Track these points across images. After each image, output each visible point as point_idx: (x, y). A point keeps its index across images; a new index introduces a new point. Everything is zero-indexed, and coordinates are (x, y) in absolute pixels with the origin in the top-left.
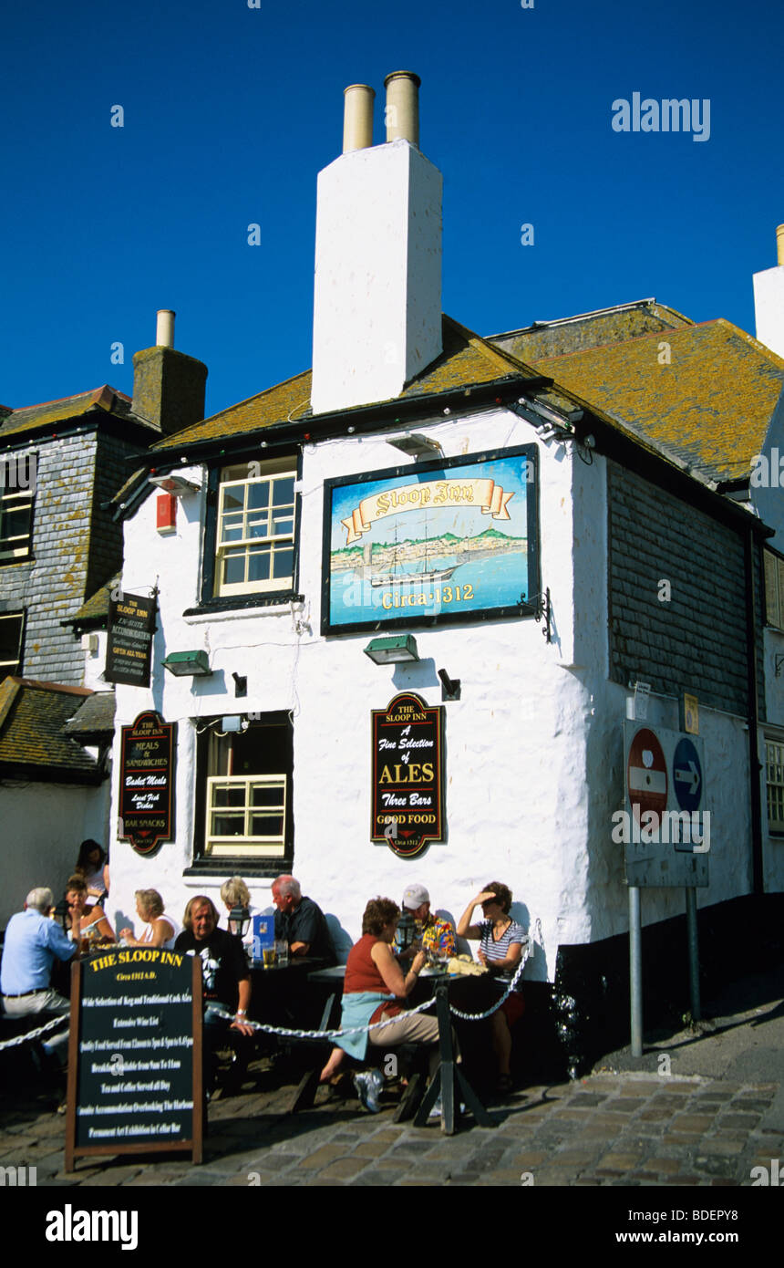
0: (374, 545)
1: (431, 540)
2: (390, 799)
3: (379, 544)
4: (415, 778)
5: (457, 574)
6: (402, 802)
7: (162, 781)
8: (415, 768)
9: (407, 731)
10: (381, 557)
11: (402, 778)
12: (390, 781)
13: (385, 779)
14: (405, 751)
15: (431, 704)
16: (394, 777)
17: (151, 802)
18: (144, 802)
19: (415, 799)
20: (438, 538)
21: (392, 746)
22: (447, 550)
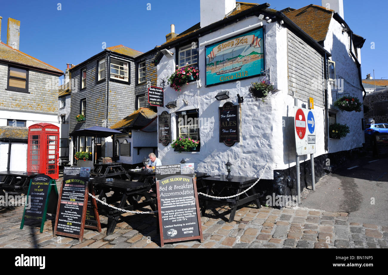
1: (234, 58)
2: (224, 131)
3: (218, 61)
4: (231, 125)
5: (242, 68)
6: (228, 131)
7: (168, 128)
8: (231, 122)
9: (228, 112)
10: (219, 65)
11: (227, 125)
13: (223, 126)
14: (228, 118)
15: (235, 104)
16: (225, 125)
17: (166, 133)
19: (231, 131)
20: (236, 57)
21: (225, 117)
22: (239, 61)
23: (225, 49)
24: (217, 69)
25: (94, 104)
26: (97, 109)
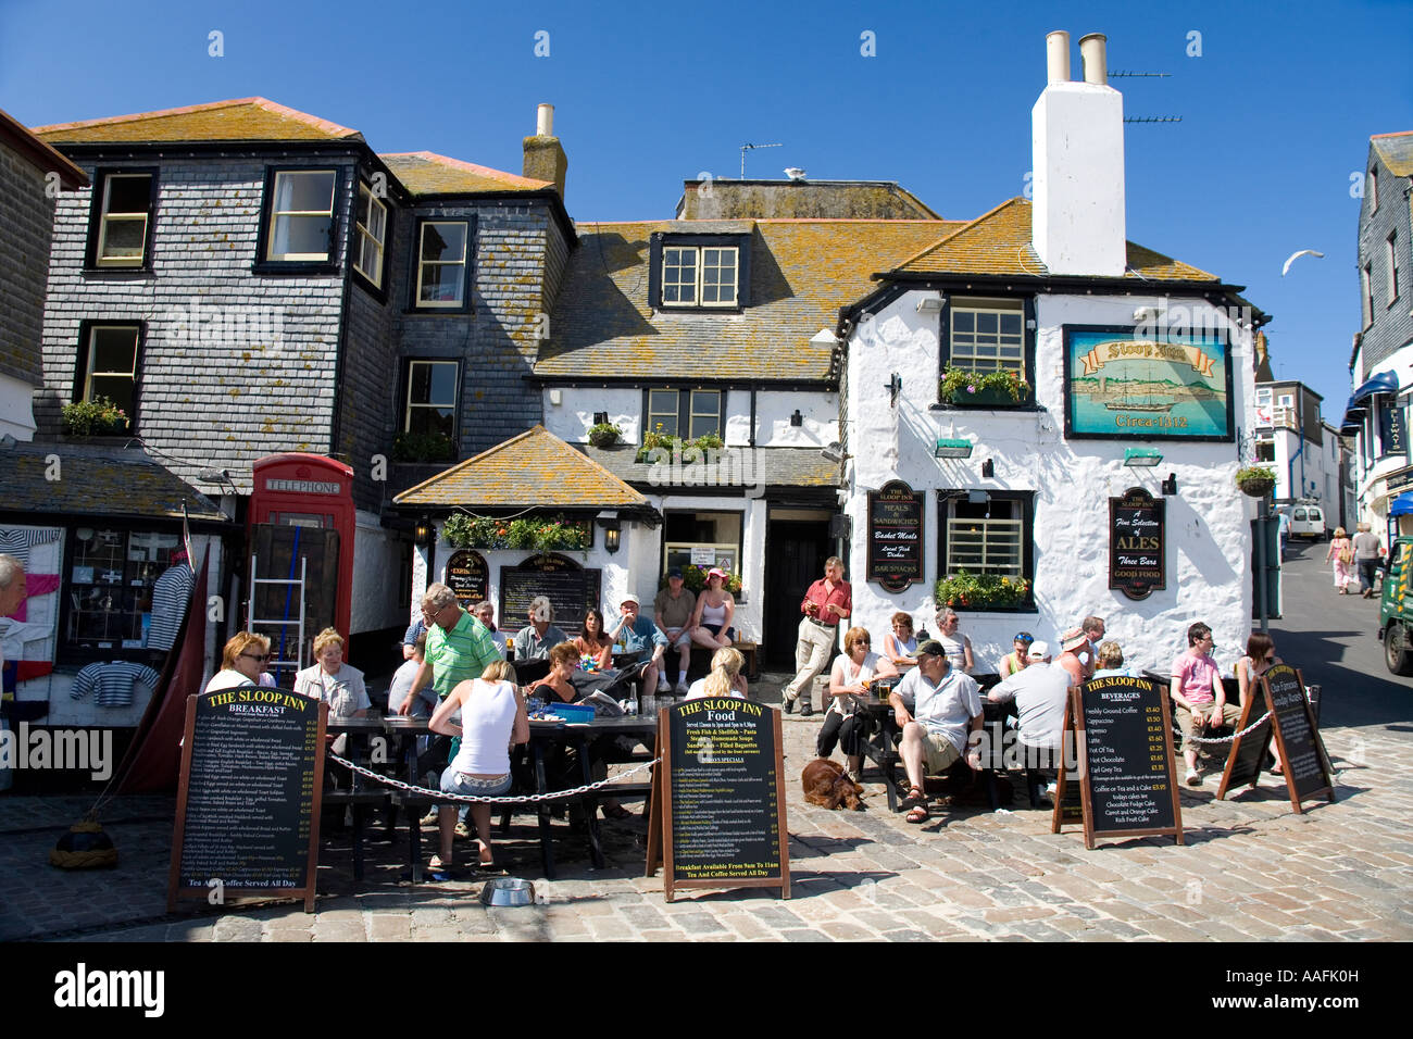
0: (1107, 379)
2: (1125, 561)
3: (1111, 379)
4: (1144, 546)
5: (1174, 408)
6: (1135, 562)
7: (913, 537)
8: (1145, 540)
9: (1138, 514)
10: (1113, 389)
11: (1134, 546)
12: (1125, 547)
13: (1122, 546)
14: (1137, 528)
15: (1154, 497)
16: (1128, 546)
17: (902, 552)
18: (896, 553)
19: (1144, 561)
20: (1159, 382)
21: (1127, 523)
22: (1166, 392)
23: (1128, 356)
24: (1107, 396)
25: (224, 362)
26: (253, 390)
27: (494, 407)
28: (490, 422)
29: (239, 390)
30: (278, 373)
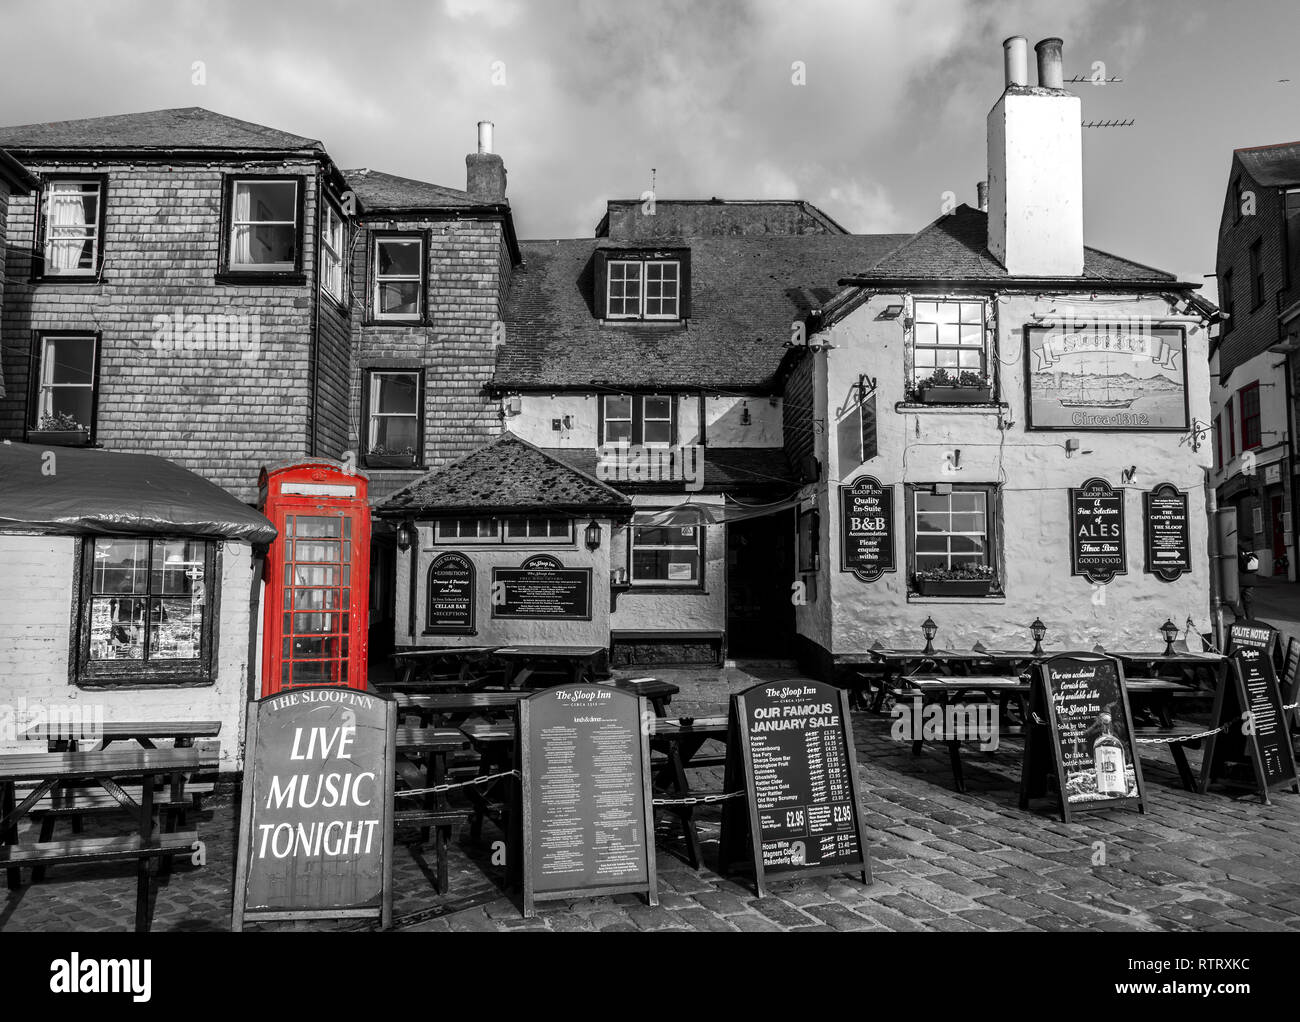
0: (1063, 373)
1: (1112, 376)
2: (1089, 548)
3: (1067, 374)
4: (1106, 533)
5: (1133, 404)
6: (1097, 549)
8: (1105, 527)
9: (1098, 503)
10: (1069, 384)
11: (1096, 533)
12: (1086, 535)
14: (1097, 516)
15: (1114, 486)
19: (1107, 548)
20: (1117, 376)
21: (1088, 512)
22: (1125, 386)
24: (1063, 392)
25: (190, 372)
26: (223, 399)
27: (455, 415)
28: (452, 430)
29: (207, 399)
30: (248, 382)
